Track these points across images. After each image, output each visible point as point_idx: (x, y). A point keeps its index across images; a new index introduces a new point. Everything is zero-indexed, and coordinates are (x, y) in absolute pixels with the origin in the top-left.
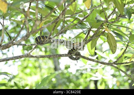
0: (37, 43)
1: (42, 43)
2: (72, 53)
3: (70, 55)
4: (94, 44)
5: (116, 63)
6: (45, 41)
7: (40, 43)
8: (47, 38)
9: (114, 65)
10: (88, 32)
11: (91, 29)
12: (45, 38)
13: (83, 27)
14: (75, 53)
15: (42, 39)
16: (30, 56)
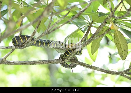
0: (15, 46)
1: (22, 46)
2: (65, 59)
3: (63, 60)
4: (95, 46)
5: (128, 72)
6: (26, 43)
7: (18, 45)
8: (29, 39)
9: (125, 74)
10: (88, 30)
11: (93, 25)
12: (25, 39)
13: (80, 21)
14: (69, 58)
15: (22, 40)
16: (6, 62)
